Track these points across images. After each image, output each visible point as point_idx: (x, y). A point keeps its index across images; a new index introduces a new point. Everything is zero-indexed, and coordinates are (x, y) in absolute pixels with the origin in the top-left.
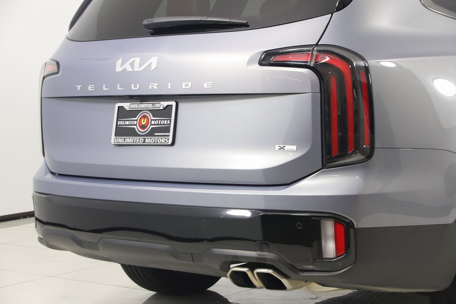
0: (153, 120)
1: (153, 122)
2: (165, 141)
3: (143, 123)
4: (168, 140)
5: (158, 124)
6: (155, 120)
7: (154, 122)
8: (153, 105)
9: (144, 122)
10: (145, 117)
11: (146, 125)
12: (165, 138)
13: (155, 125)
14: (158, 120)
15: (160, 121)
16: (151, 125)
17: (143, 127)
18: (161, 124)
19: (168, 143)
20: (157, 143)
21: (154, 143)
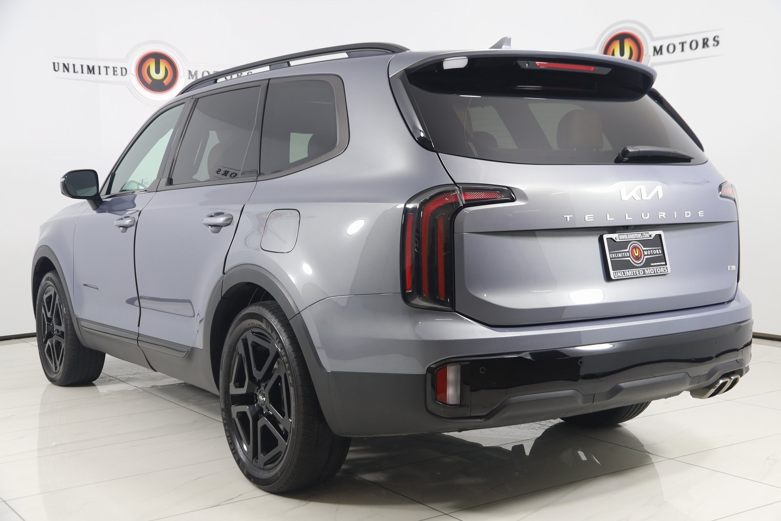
0: (645, 250)
1: (646, 253)
2: (665, 270)
3: (637, 255)
4: (667, 269)
5: (651, 255)
6: (647, 250)
7: (648, 253)
8: (642, 235)
9: (636, 253)
10: (635, 248)
11: (639, 256)
12: (664, 268)
13: (648, 255)
14: (650, 250)
15: (652, 251)
16: (645, 255)
17: (637, 258)
18: (654, 254)
19: (667, 272)
20: (657, 273)
21: (654, 273)
